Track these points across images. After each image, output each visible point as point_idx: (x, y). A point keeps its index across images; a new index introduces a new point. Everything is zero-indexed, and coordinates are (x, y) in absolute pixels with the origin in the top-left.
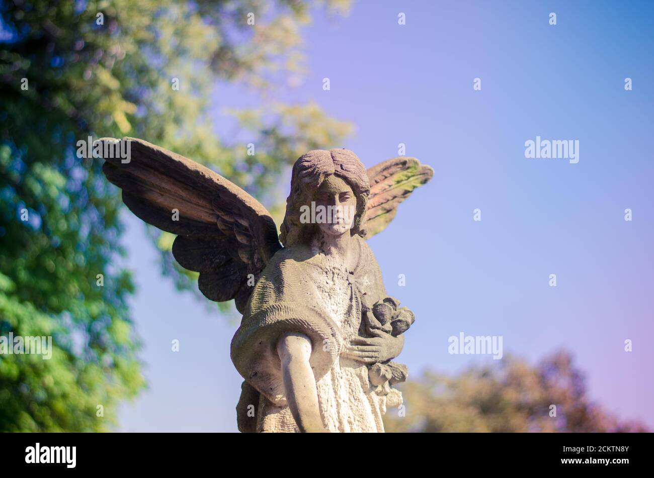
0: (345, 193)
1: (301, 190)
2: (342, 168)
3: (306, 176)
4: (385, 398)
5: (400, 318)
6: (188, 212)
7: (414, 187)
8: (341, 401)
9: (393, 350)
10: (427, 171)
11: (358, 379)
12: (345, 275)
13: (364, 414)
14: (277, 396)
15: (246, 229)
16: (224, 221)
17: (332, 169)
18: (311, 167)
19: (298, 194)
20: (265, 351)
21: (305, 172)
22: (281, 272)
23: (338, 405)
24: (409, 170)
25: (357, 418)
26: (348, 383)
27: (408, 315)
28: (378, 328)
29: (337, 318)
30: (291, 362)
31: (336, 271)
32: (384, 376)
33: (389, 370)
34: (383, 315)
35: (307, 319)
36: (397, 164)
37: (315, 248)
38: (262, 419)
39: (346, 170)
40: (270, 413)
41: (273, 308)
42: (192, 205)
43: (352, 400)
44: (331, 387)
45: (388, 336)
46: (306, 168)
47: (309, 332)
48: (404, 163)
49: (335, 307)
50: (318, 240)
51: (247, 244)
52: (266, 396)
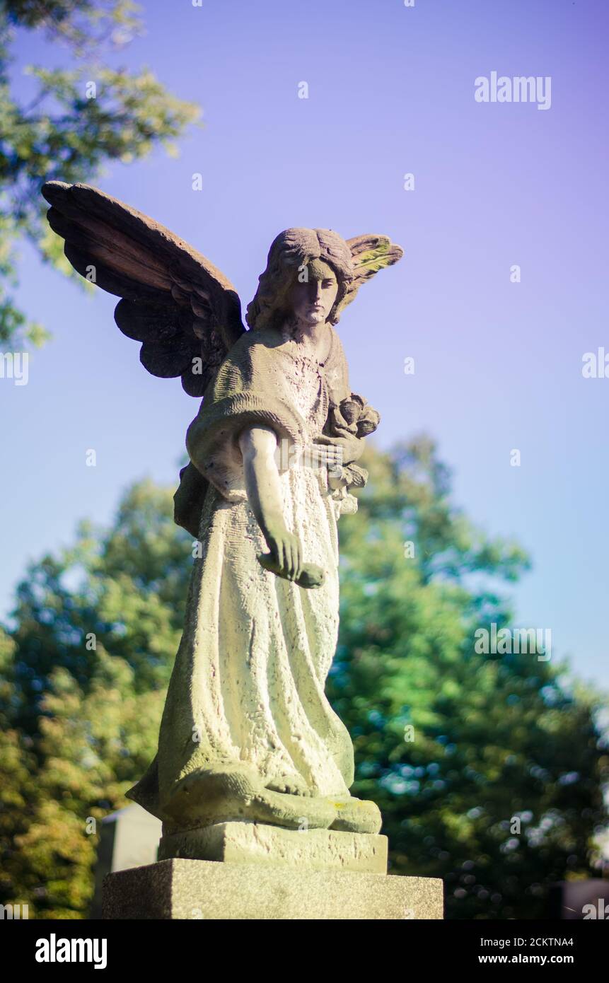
0: (329, 280)
1: (281, 272)
2: (328, 252)
3: (289, 257)
4: (340, 503)
5: (367, 419)
6: (139, 275)
7: (381, 267)
8: (297, 503)
9: (356, 453)
10: (396, 251)
11: (316, 481)
12: (316, 367)
13: (319, 519)
14: (231, 491)
15: (205, 302)
16: (180, 290)
17: (317, 252)
18: (295, 247)
19: (277, 275)
20: (226, 442)
21: (288, 252)
22: (250, 358)
23: (294, 507)
24: (378, 249)
25: (312, 523)
26: (305, 483)
27: (375, 415)
28: (344, 428)
29: (304, 412)
30: (256, 458)
31: (307, 362)
32: (344, 481)
33: (350, 474)
34: (351, 414)
35: (276, 412)
36: (368, 242)
37: (286, 334)
38: (212, 515)
39: (332, 255)
40: (220, 508)
41: (240, 397)
42: (145, 268)
43: (309, 502)
44: (289, 487)
45: (352, 437)
46: (289, 248)
47: (277, 427)
48: (375, 241)
49: (302, 401)
50: (290, 326)
51: (205, 318)
52: (218, 489)
